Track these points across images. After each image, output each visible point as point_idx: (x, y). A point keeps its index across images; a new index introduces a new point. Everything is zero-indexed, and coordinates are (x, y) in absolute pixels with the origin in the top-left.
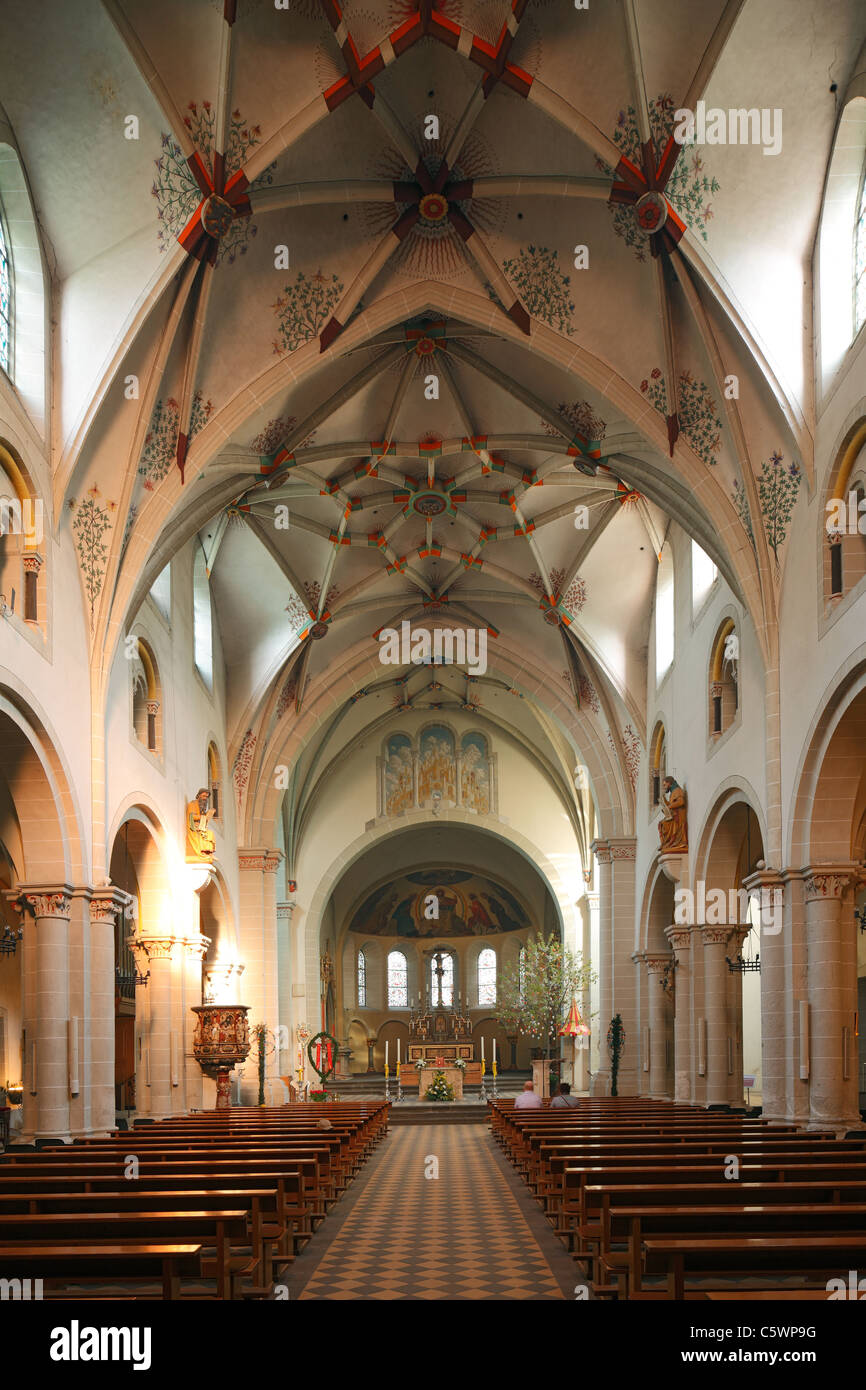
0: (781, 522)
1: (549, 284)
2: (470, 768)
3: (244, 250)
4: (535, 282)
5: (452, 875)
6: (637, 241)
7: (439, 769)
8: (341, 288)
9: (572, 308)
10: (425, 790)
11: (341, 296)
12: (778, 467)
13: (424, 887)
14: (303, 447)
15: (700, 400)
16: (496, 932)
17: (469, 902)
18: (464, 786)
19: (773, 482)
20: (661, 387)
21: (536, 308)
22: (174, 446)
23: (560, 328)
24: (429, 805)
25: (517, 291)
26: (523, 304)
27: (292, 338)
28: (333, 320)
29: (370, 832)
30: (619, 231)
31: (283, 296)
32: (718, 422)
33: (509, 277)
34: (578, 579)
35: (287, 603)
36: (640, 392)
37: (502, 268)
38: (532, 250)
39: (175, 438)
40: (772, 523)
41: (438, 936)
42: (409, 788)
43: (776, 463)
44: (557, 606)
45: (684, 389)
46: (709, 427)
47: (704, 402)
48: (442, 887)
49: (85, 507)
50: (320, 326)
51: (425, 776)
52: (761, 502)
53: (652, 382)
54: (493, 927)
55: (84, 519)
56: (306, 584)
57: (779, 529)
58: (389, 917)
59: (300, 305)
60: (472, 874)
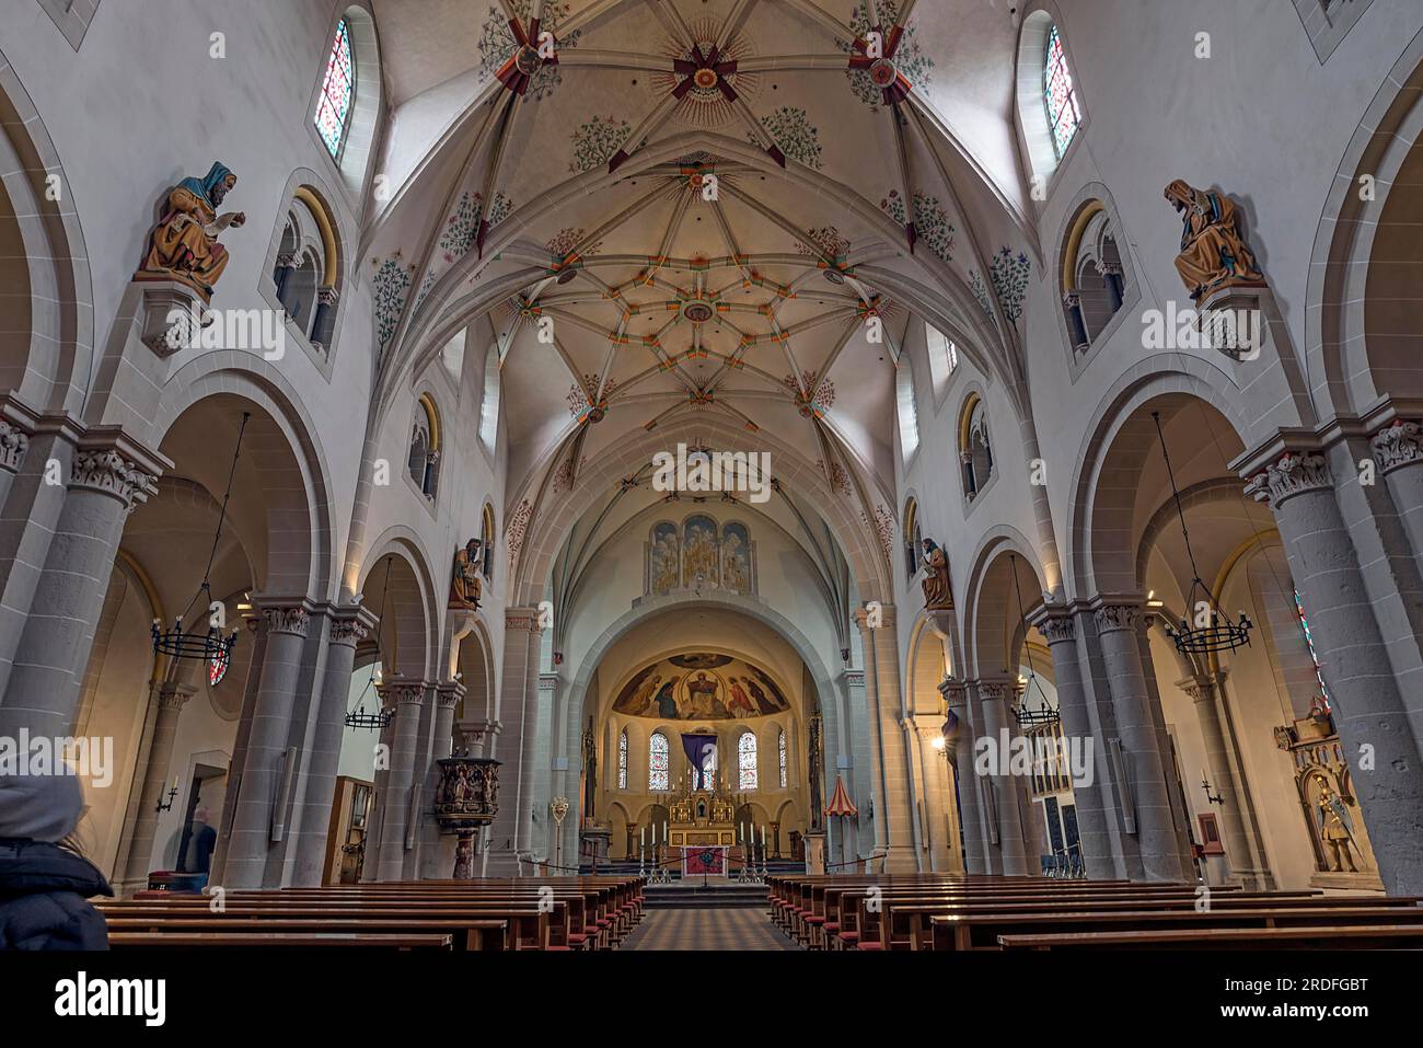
0: (1016, 300)
1: (800, 134)
2: (731, 554)
3: (550, 93)
4: (789, 132)
5: (714, 658)
6: (872, 99)
7: (702, 554)
8: (629, 130)
9: (819, 149)
10: (689, 573)
11: (628, 135)
12: (1008, 258)
13: (687, 670)
14: (590, 254)
15: (933, 211)
16: (756, 716)
17: (730, 686)
18: (726, 570)
19: (1004, 270)
20: (898, 203)
21: (789, 150)
22: (475, 230)
23: (810, 164)
24: (693, 585)
25: (773, 138)
26: (779, 147)
27: (586, 162)
28: (621, 151)
29: (636, 609)
30: (856, 92)
31: (580, 131)
32: (950, 227)
33: (766, 127)
34: (827, 381)
35: (569, 392)
36: (880, 207)
37: (761, 122)
38: (785, 111)
39: (477, 224)
40: (1008, 302)
41: (699, 718)
42: (674, 570)
43: (1006, 255)
44: (810, 401)
45: (918, 203)
46: (942, 232)
47: (937, 213)
48: (703, 671)
49: (387, 266)
50: (610, 155)
51: (689, 560)
52: (996, 285)
53: (890, 201)
54: (753, 710)
55: (385, 276)
56: (587, 376)
57: (1015, 306)
58: (652, 698)
59: (593, 139)
60: (732, 659)
